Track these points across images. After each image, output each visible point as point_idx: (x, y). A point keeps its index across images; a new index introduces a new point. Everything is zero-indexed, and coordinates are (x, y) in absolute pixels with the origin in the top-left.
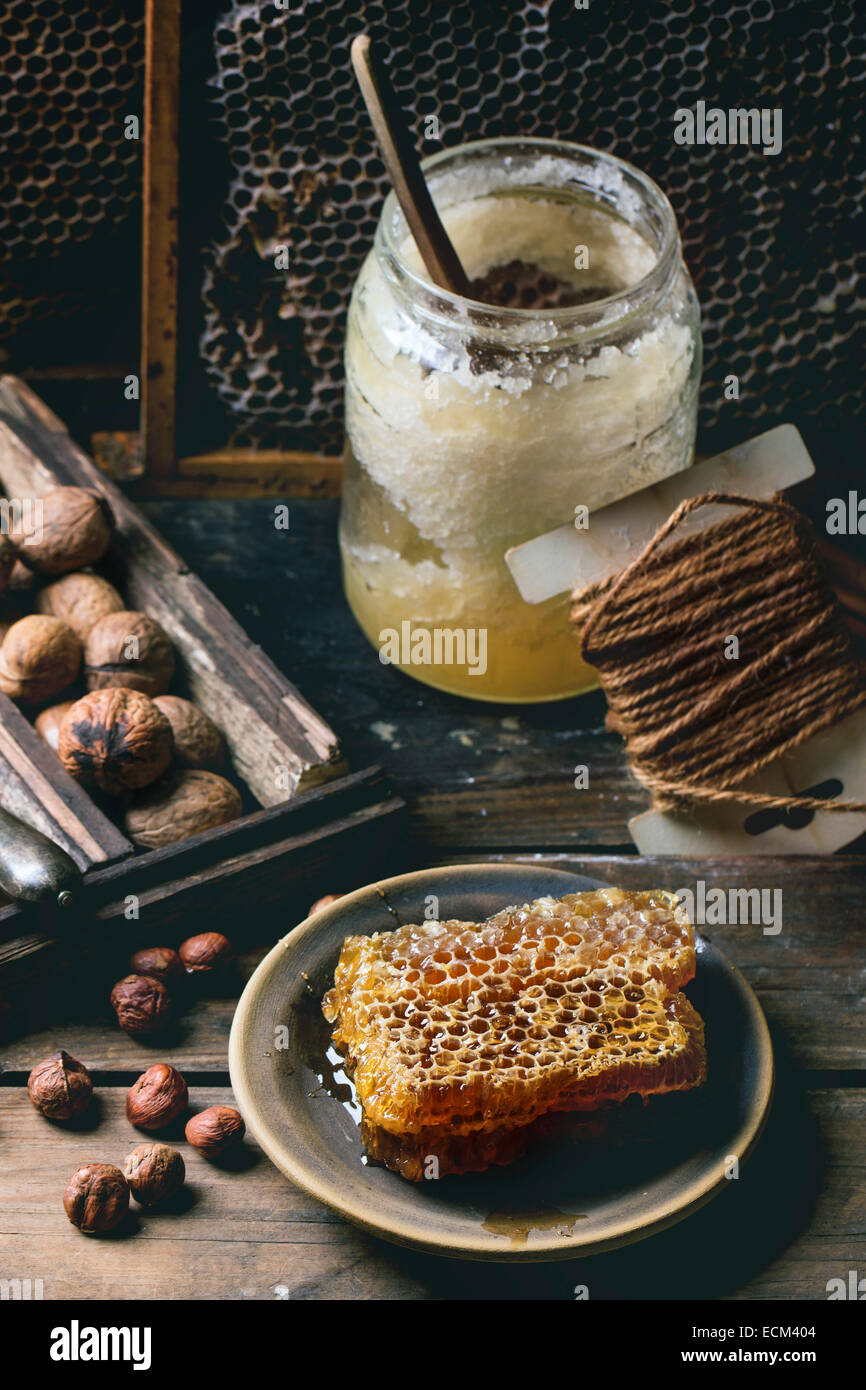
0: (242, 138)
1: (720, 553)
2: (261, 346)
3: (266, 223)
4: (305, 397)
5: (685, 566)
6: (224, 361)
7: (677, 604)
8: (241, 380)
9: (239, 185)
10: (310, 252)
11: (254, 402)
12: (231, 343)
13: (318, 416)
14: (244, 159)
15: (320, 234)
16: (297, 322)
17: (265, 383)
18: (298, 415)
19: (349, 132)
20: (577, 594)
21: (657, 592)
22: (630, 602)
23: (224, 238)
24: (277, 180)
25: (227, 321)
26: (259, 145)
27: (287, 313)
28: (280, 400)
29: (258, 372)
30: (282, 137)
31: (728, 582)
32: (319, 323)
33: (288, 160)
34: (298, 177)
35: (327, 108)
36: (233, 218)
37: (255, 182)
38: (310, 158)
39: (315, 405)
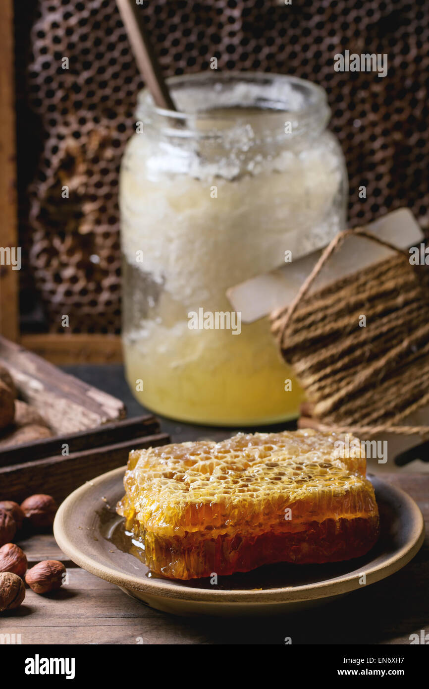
0: (52, 108)
1: (365, 284)
2: (71, 252)
3: (68, 165)
4: (99, 289)
5: (342, 293)
6: (48, 264)
7: (339, 315)
8: (58, 279)
9: (52, 142)
10: (99, 185)
11: (68, 293)
12: (51, 252)
13: (108, 303)
14: (53, 123)
15: (105, 172)
16: (91, 235)
17: (74, 280)
18: (94, 303)
19: (119, 102)
20: (275, 314)
21: (326, 308)
22: (310, 314)
23: (44, 178)
24: (77, 135)
25: (48, 236)
26: (65, 112)
27: (85, 228)
28: (84, 292)
29: (68, 272)
30: (78, 105)
31: (372, 300)
32: (106, 235)
33: (82, 121)
34: (89, 133)
35: (103, 85)
36: (48, 163)
37: (61, 137)
38: (96, 120)
39: (105, 296)
